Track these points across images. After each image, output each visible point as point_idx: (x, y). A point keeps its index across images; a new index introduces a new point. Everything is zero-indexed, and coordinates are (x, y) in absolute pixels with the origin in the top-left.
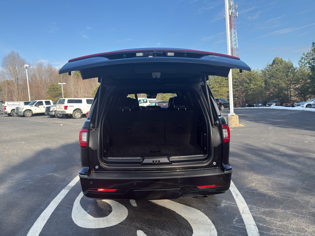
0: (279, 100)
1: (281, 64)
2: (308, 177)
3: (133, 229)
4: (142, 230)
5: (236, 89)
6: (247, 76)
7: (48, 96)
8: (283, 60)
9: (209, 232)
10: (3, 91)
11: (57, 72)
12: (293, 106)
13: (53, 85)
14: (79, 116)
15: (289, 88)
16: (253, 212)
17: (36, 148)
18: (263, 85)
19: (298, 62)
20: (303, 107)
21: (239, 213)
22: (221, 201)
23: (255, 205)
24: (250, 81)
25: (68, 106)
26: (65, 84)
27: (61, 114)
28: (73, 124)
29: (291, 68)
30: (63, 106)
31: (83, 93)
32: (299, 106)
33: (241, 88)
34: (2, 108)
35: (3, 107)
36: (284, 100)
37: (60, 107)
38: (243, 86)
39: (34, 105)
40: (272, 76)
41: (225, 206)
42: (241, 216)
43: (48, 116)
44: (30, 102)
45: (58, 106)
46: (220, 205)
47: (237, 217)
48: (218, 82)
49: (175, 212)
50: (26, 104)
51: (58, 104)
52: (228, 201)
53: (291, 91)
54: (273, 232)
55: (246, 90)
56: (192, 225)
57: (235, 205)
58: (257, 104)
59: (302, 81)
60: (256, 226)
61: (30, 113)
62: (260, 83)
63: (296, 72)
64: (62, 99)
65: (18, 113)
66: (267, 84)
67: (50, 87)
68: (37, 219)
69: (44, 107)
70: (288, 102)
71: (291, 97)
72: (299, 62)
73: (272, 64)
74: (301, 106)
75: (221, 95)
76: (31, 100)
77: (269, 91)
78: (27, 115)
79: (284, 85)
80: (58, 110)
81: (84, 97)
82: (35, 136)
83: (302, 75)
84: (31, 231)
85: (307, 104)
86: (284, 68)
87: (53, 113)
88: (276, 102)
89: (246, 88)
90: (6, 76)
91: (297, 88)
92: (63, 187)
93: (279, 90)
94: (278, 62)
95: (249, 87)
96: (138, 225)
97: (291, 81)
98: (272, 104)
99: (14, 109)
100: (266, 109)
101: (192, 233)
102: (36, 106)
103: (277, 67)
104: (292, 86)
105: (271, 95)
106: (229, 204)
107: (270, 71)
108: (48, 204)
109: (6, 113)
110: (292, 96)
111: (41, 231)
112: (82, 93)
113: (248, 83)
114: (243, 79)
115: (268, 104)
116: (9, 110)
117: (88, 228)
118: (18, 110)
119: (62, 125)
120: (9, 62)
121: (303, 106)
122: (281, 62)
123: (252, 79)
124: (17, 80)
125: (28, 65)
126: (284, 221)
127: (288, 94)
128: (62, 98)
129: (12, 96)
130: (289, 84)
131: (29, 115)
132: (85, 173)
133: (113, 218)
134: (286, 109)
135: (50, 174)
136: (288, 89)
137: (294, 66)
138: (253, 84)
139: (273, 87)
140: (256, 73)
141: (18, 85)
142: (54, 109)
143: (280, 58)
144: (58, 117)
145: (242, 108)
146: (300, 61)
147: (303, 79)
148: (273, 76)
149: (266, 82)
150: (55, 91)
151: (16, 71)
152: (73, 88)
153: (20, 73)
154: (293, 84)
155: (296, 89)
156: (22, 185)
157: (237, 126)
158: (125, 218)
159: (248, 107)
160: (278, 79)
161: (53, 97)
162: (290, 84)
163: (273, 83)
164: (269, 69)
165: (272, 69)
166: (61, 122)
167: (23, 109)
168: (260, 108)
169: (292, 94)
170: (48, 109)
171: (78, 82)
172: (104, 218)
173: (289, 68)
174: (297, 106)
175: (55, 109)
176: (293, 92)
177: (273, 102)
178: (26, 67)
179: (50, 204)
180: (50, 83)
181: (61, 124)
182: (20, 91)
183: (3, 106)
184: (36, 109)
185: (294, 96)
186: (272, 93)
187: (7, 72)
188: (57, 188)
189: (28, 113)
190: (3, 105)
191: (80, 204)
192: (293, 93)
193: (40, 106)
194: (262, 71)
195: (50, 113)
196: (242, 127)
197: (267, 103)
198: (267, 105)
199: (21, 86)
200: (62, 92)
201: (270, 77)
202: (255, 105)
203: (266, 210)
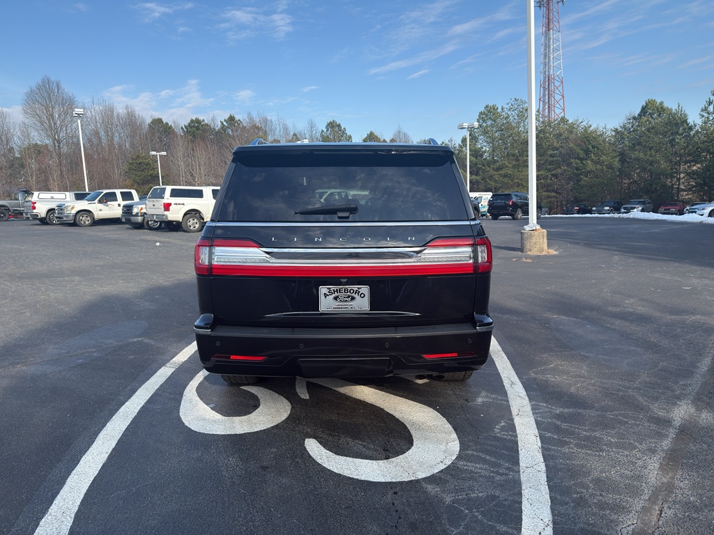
0: (651, 198)
1: (660, 114)
2: (668, 354)
3: (298, 436)
4: (316, 438)
5: (553, 172)
6: (579, 142)
7: (128, 182)
8: (666, 105)
9: (444, 444)
10: (28, 167)
11: (147, 127)
12: (681, 213)
13: (138, 157)
14: (197, 226)
15: (675, 173)
16: (539, 413)
17: (105, 289)
18: (616, 164)
19: (699, 111)
20: (702, 215)
21: (511, 414)
22: (478, 395)
23: (546, 402)
24: (587, 154)
25: (173, 204)
26: (164, 153)
27: (157, 222)
28: (183, 243)
29: (683, 125)
30: (160, 203)
31: (205, 175)
32: (692, 212)
33: (565, 171)
34: (27, 206)
35: (28, 204)
36: (662, 200)
37: (154, 205)
38: (569, 164)
39: (96, 201)
40: (636, 144)
41: (484, 402)
42: (512, 420)
43: (128, 226)
44: (89, 194)
45: (149, 202)
46: (475, 400)
47: (505, 422)
48: (514, 155)
49: (382, 410)
50: (80, 197)
51: (149, 198)
52: (492, 394)
53: (679, 179)
54: (569, 448)
55: (577, 175)
56: (412, 432)
57: (504, 400)
58: (600, 206)
59: (707, 155)
60: (538, 438)
61: (89, 218)
62: (609, 158)
63: (694, 135)
64: (158, 187)
65: (62, 218)
66: (625, 160)
67: (130, 161)
68: (112, 417)
69: (119, 205)
70: (671, 205)
71: (678, 192)
72: (702, 110)
73: (639, 115)
74: (698, 212)
75: (518, 186)
76: (89, 190)
77: (629, 179)
78: (82, 223)
79: (664, 165)
80: (150, 212)
81: (209, 185)
82: (101, 266)
83: (706, 142)
84: (101, 435)
85: (711, 209)
86: (667, 124)
87: (140, 219)
88: (643, 203)
89: (577, 169)
90: (33, 134)
91: (694, 173)
92: (163, 364)
93: (651, 176)
94: (654, 110)
95: (585, 169)
96: (309, 430)
97: (681, 156)
98: (634, 208)
99: (54, 209)
100: (619, 218)
101: (412, 445)
102: (100, 202)
103: (650, 123)
104: (683, 167)
105: (634, 187)
106: (494, 399)
107: (634, 131)
108: (134, 391)
109: (35, 217)
110: (683, 190)
111: (120, 436)
112: (203, 175)
113: (582, 159)
114: (571, 150)
115: (625, 209)
116: (41, 210)
117: (211, 433)
118: (62, 210)
119: (158, 244)
120: (38, 102)
121: (701, 212)
122: (661, 110)
123: (591, 149)
124: (57, 145)
125: (82, 110)
126: (595, 431)
127: (673, 185)
128: (159, 185)
129: (46, 180)
130: (676, 163)
131: (87, 222)
132: (205, 324)
133: (261, 418)
134: (662, 218)
135: (136, 340)
136: (672, 173)
137: (690, 121)
138: (592, 160)
139: (638, 168)
140: (602, 135)
141: (59, 155)
142: (142, 209)
143: (658, 101)
144: (151, 229)
145: (565, 216)
146: (705, 109)
147: (708, 152)
148: (640, 144)
149: (623, 157)
150: (142, 171)
151: (55, 124)
152: (182, 164)
153: (64, 129)
154: (686, 163)
155: (690, 175)
156: (79, 359)
157: (544, 253)
158: (284, 418)
159: (578, 213)
160: (650, 150)
161: (138, 183)
162: (679, 163)
163: (638, 160)
164: (632, 126)
165: (638, 126)
166: (158, 239)
167: (73, 208)
168: (606, 215)
169: (682, 187)
170: (128, 210)
171: (193, 150)
172: (243, 417)
173: (677, 124)
174: (690, 212)
175: (144, 211)
176: (683, 181)
177: (637, 204)
178: (78, 114)
179: (137, 393)
180: (131, 152)
181: (156, 242)
182: (64, 169)
183: (30, 201)
184: (100, 210)
185: (686, 191)
186: (635, 182)
187: (35, 124)
188: (150, 365)
189: (84, 218)
190: (30, 199)
191: (197, 393)
192: (683, 183)
193: (109, 203)
194: (616, 130)
195: (133, 219)
196: (554, 256)
197: (622, 205)
198: (623, 210)
199: (66, 158)
200: (158, 173)
201: (633, 144)
202: (594, 209)
203: (566, 410)
